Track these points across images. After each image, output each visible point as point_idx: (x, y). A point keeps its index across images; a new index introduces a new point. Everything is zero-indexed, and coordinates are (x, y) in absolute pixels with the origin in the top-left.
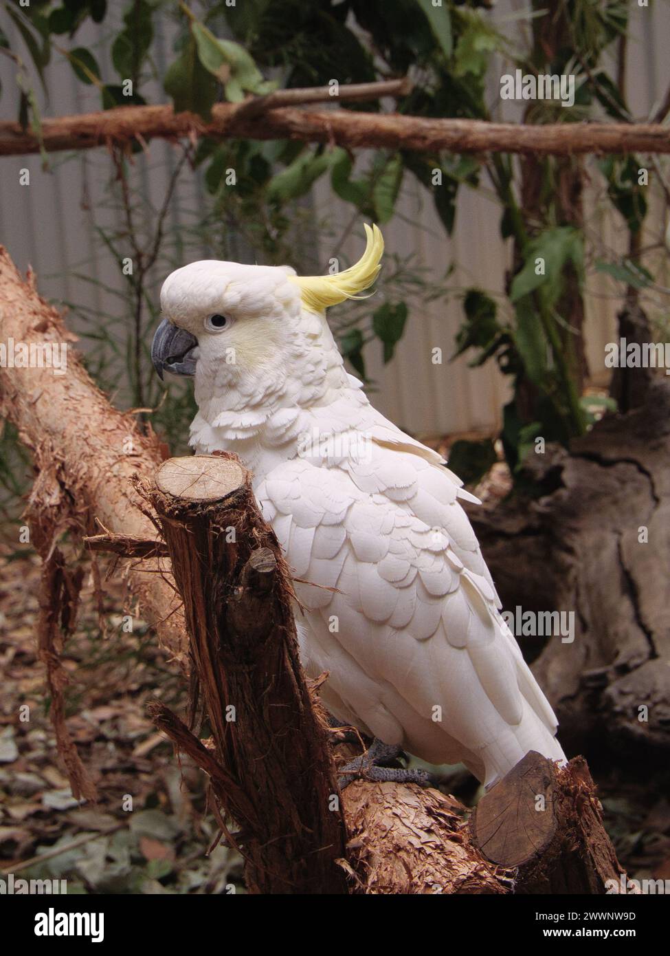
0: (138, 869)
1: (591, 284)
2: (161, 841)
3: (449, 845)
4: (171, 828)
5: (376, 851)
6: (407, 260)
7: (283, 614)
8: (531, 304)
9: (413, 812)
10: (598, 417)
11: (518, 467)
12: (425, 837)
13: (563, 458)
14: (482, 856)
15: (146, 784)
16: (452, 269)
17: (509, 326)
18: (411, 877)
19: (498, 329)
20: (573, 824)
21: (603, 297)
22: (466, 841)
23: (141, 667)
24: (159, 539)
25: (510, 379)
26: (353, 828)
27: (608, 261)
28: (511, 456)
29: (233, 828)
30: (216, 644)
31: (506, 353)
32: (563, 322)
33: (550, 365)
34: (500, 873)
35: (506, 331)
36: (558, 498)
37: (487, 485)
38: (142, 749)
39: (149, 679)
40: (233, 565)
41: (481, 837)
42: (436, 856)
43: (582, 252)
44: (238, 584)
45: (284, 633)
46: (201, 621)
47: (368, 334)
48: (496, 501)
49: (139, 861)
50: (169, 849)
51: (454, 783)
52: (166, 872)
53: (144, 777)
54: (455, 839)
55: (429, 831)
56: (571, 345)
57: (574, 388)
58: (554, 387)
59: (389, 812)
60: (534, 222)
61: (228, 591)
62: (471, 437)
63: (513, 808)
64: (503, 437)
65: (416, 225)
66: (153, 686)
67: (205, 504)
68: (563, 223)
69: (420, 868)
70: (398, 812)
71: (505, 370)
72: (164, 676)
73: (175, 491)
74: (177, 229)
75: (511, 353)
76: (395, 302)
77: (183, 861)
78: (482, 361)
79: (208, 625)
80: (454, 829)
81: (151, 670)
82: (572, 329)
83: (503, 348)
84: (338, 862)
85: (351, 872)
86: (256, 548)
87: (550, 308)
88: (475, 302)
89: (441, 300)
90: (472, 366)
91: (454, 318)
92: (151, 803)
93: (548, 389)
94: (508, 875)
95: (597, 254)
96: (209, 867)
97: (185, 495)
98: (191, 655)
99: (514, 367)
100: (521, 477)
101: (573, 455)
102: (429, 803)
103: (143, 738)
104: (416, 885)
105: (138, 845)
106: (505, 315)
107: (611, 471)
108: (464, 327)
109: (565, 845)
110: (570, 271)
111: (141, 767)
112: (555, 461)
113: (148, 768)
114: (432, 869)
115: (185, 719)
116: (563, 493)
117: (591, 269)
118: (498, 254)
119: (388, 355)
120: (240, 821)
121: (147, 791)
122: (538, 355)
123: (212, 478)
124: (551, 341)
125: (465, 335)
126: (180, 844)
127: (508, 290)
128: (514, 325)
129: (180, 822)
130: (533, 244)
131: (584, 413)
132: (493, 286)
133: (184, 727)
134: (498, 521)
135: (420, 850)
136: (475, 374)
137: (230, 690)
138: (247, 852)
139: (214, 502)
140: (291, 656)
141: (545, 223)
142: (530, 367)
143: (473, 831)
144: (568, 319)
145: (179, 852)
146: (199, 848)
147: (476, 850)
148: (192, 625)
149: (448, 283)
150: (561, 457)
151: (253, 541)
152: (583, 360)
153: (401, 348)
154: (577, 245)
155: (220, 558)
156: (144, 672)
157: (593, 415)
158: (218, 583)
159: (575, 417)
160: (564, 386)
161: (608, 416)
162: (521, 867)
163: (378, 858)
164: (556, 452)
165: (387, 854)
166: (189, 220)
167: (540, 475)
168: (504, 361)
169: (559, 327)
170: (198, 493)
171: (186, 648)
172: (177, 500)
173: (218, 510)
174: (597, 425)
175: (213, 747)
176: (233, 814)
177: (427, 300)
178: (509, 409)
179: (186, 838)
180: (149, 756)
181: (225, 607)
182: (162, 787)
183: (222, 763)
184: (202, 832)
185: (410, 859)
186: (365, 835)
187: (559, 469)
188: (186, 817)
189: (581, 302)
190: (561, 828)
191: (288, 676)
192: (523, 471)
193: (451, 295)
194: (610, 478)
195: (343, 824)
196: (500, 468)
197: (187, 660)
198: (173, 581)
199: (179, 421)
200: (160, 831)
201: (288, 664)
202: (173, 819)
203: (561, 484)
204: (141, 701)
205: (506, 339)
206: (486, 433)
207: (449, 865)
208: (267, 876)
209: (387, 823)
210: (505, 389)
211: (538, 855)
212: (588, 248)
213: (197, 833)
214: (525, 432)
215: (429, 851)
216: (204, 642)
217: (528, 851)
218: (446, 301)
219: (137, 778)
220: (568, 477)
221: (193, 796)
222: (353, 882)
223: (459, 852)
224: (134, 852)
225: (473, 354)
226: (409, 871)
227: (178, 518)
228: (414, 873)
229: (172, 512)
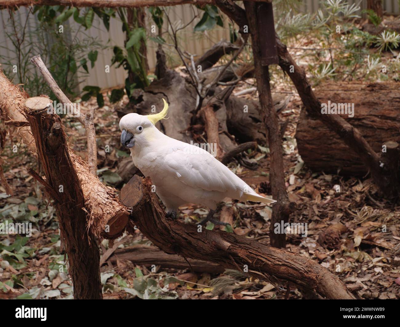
0: (28, 213)
1: (148, 43)
2: (34, 205)
3: (113, 202)
4: (36, 201)
5: (93, 205)
6: (96, 38)
7: (63, 140)
8: (132, 50)
9: (103, 193)
10: (152, 81)
11: (130, 96)
12: (106, 200)
13: (143, 93)
14: (123, 204)
15: (29, 190)
16: (109, 40)
17: (126, 56)
18: (103, 211)
19: (123, 57)
20: (147, 194)
21: (152, 47)
22: (118, 201)
23: (26, 157)
24: (26, 121)
25: (127, 71)
26: (86, 199)
27: (153, 37)
28: (128, 93)
29: (52, 201)
30: (45, 150)
31: (126, 64)
32: (141, 55)
33: (138, 67)
34: (128, 209)
35: (125, 58)
36: (142, 104)
37: (122, 101)
38: (27, 180)
39: (29, 160)
40: (48, 127)
41: (122, 199)
42: (110, 205)
43: (145, 35)
44: (50, 133)
45: (64, 146)
46: (40, 144)
47: (87, 59)
48: (125, 106)
49: (28, 211)
50: (36, 207)
51: (116, 185)
52: (36, 214)
53: (29, 188)
54: (115, 200)
55: (108, 198)
56: (144, 61)
57: (145, 73)
58: (139, 73)
59: (96, 194)
60: (131, 27)
61: (47, 135)
62: (117, 88)
63: (131, 191)
64: (126, 88)
65: (99, 29)
66: (30, 162)
67: (39, 111)
68: (140, 27)
69: (106, 209)
70: (99, 194)
71: (126, 69)
72: (33, 159)
73: (31, 107)
74: (30, 32)
75: (127, 64)
76: (94, 51)
77: (40, 210)
78: (119, 66)
79: (42, 144)
80: (115, 197)
81: (29, 158)
82: (144, 57)
83: (125, 63)
84: (82, 208)
85: (86, 211)
86: (55, 122)
87: (137, 51)
88: (116, 50)
89: (107, 49)
90: (116, 68)
91: (111, 54)
92: (31, 195)
93: (138, 74)
94: (130, 209)
95: (150, 35)
96: (48, 212)
97: (33, 108)
98: (38, 153)
99: (128, 68)
100: (131, 99)
101: (146, 92)
102: (107, 191)
103: (28, 177)
104: (105, 213)
105: (28, 207)
106: (125, 53)
107: (157, 96)
108: (113, 57)
109: (145, 200)
110: (142, 40)
111: (28, 185)
112: (141, 94)
113: (30, 185)
114: (109, 209)
115: (37, 171)
116: (143, 103)
117: (148, 39)
118: (122, 36)
119: (93, 65)
120: (54, 199)
121: (29, 192)
122: (134, 64)
123: (41, 103)
124: (138, 60)
125: (114, 59)
126: (39, 206)
127: (125, 46)
128: (127, 56)
129: (39, 200)
130: (132, 32)
131: (148, 80)
132: (121, 45)
133: (37, 174)
134: (126, 111)
135: (105, 204)
136: (118, 70)
137: (49, 162)
138: (57, 207)
139: (42, 110)
140: (66, 152)
141: (135, 27)
142: (133, 68)
143: (120, 197)
144: (142, 54)
145: (39, 208)
146: (45, 206)
147: (121, 203)
148: (38, 145)
149: (109, 45)
150: (142, 92)
151: (54, 120)
152: (147, 65)
153: (96, 63)
154: (144, 33)
155: (44, 126)
156: (27, 158)
157: (151, 80)
158: (44, 133)
159: (145, 81)
160: (142, 73)
161: (155, 80)
162: (134, 207)
163: (94, 207)
164: (141, 91)
165: (96, 206)
166: (33, 29)
167: (137, 98)
168: (125, 66)
169: (140, 56)
170: (37, 108)
171: (36, 151)
172: (31, 110)
173: (43, 112)
174: (152, 83)
175: (45, 178)
176: (52, 197)
177: (103, 49)
178: (127, 80)
179: (41, 204)
180: (29, 182)
181: (47, 139)
182: (34, 190)
183: (48, 183)
184: (46, 202)
185: (102, 207)
186: (90, 201)
187: (142, 96)
188: (41, 198)
189: (146, 49)
190: (144, 195)
191: (66, 158)
192: (132, 97)
193: (109, 48)
194: (156, 98)
195: (83, 198)
196: (125, 97)
197: (37, 155)
198: (31, 133)
199: (33, 87)
200: (34, 203)
201: (66, 154)
202: (37, 199)
203: (143, 100)
204: (26, 166)
205: (125, 60)
206: (121, 87)
207: (114, 208)
208: (62, 214)
209: (96, 197)
210: (126, 74)
211: (138, 203)
212: (147, 33)
213: (44, 202)
214: (132, 86)
215: (108, 204)
216: (41, 149)
217: (135, 202)
218: (108, 50)
219: (26, 188)
220: (144, 98)
221: (42, 192)
222: (87, 214)
223: (116, 204)
224: (26, 209)
225: (117, 64)
226: (102, 210)
227: (32, 115)
228: (104, 210)
229: (30, 113)
